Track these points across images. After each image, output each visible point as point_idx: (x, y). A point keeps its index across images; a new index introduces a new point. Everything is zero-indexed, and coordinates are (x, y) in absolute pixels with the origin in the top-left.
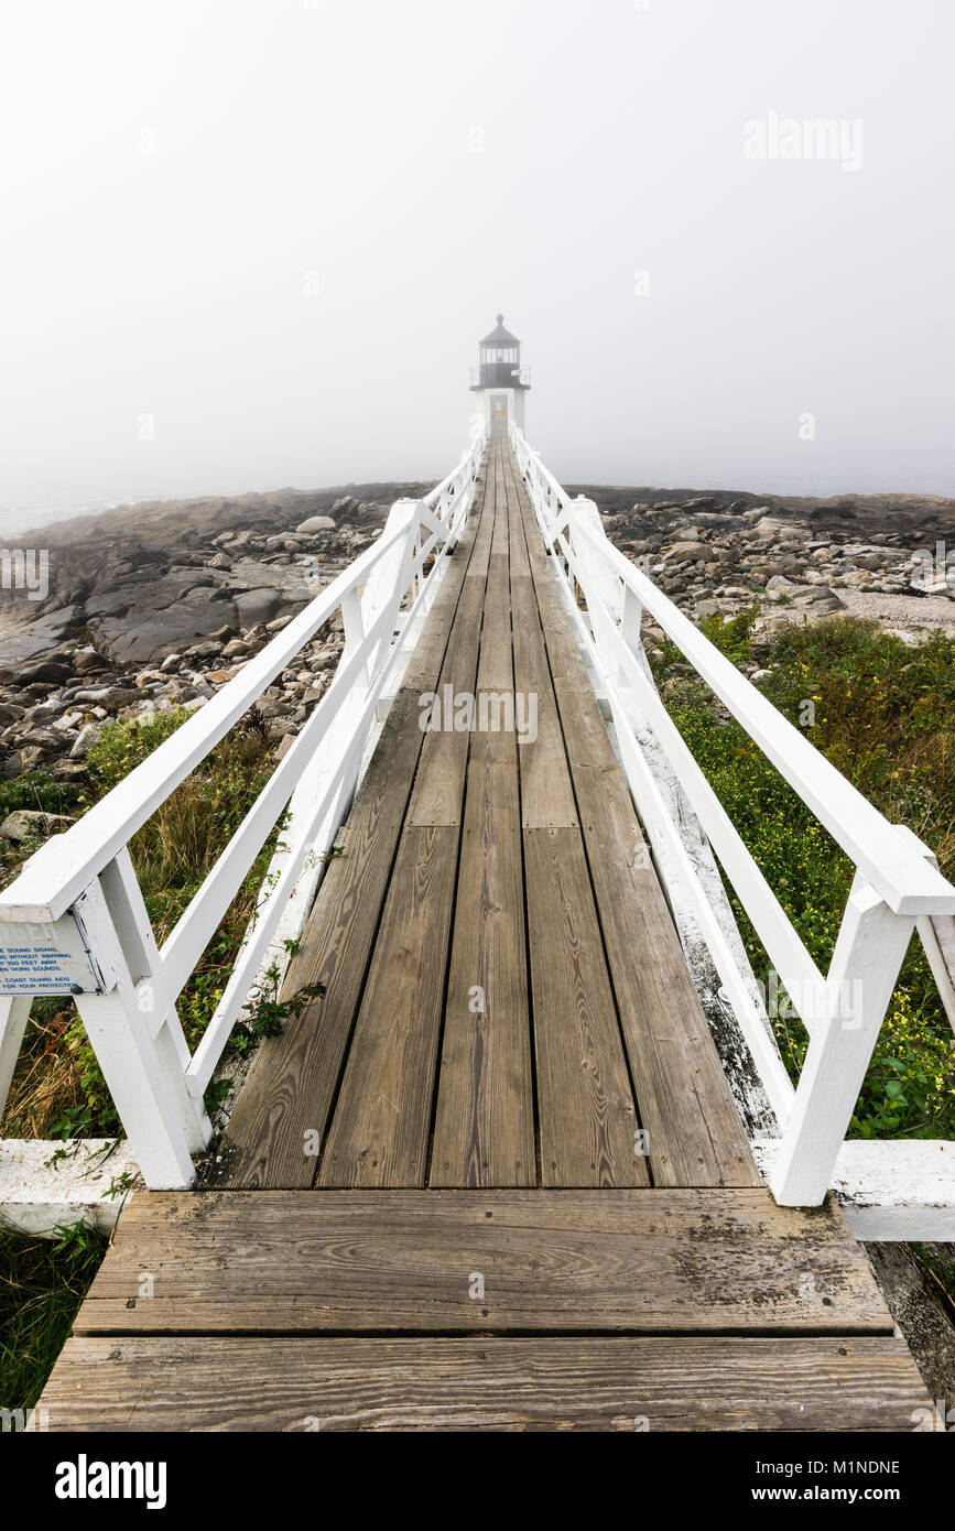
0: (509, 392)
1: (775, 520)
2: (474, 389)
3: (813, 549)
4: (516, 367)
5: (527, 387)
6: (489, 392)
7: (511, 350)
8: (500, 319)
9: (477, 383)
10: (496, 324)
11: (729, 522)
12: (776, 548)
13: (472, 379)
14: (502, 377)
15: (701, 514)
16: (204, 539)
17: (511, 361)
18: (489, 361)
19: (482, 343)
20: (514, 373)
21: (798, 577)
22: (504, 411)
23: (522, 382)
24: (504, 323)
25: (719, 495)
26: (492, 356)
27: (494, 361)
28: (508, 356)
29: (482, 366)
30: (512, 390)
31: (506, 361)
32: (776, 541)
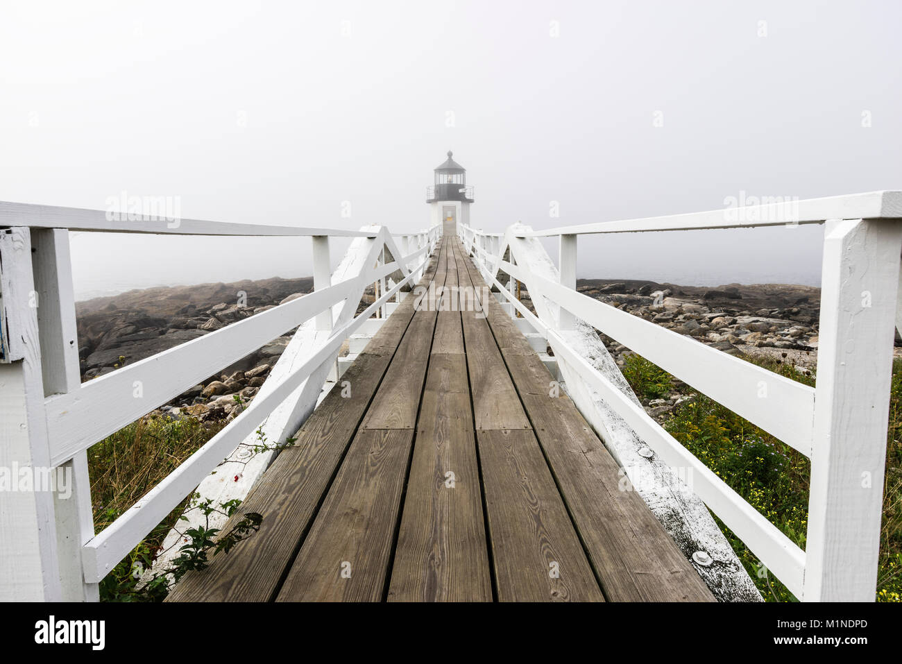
0: (458, 204)
1: (676, 299)
2: (429, 202)
3: (711, 319)
4: (462, 186)
5: (471, 201)
6: (441, 204)
7: (459, 175)
8: (450, 154)
9: (432, 197)
10: (447, 158)
11: (639, 300)
12: (681, 317)
13: (428, 195)
14: (452, 193)
15: (616, 295)
16: (200, 311)
17: (459, 183)
18: (441, 183)
19: (435, 170)
20: (461, 191)
21: (703, 337)
22: (454, 217)
23: (467, 197)
24: (453, 157)
25: (630, 283)
26: (444, 179)
27: (446, 182)
28: (456, 179)
29: (436, 186)
30: (460, 202)
31: (454, 182)
32: (680, 313)
